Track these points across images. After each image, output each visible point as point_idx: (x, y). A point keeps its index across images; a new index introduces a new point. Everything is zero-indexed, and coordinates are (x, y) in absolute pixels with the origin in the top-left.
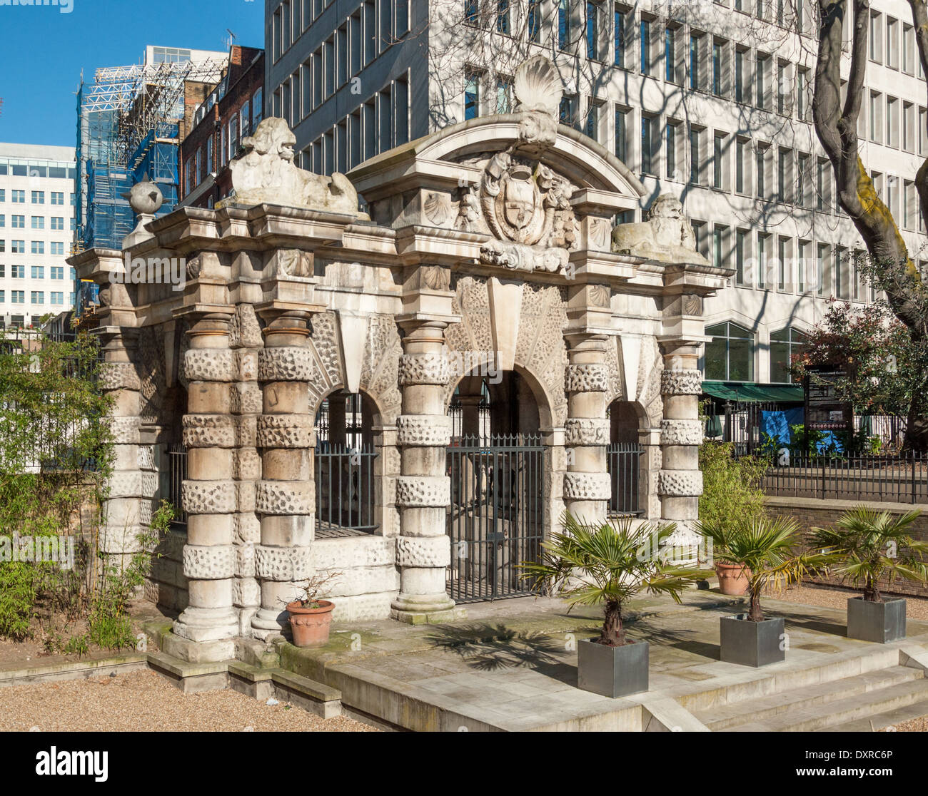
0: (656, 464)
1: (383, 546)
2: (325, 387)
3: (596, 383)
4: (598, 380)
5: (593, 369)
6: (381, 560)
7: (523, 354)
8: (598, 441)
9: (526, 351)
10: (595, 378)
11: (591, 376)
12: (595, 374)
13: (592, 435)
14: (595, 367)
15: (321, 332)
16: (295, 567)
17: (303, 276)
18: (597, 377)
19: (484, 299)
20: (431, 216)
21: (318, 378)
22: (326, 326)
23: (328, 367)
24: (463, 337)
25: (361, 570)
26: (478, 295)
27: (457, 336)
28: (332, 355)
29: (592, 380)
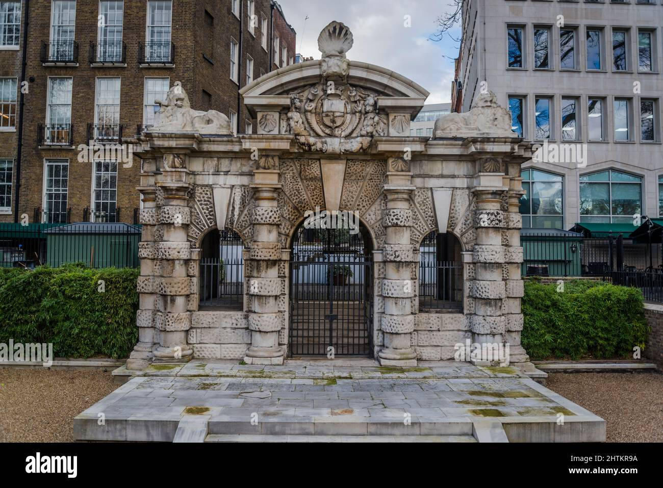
0: (470, 276)
1: (242, 317)
2: (205, 227)
3: (395, 221)
4: (396, 219)
5: (394, 212)
6: (241, 325)
7: (349, 204)
8: (395, 259)
9: (351, 203)
10: (394, 218)
11: (392, 217)
12: (394, 216)
13: (392, 255)
14: (395, 211)
15: (203, 197)
16: (167, 323)
17: (178, 168)
18: (396, 217)
19: (317, 172)
20: (263, 127)
21: (200, 222)
22: (206, 194)
23: (207, 216)
24: (301, 196)
25: (229, 330)
26: (312, 171)
27: (297, 195)
28: (210, 209)
29: (392, 220)
